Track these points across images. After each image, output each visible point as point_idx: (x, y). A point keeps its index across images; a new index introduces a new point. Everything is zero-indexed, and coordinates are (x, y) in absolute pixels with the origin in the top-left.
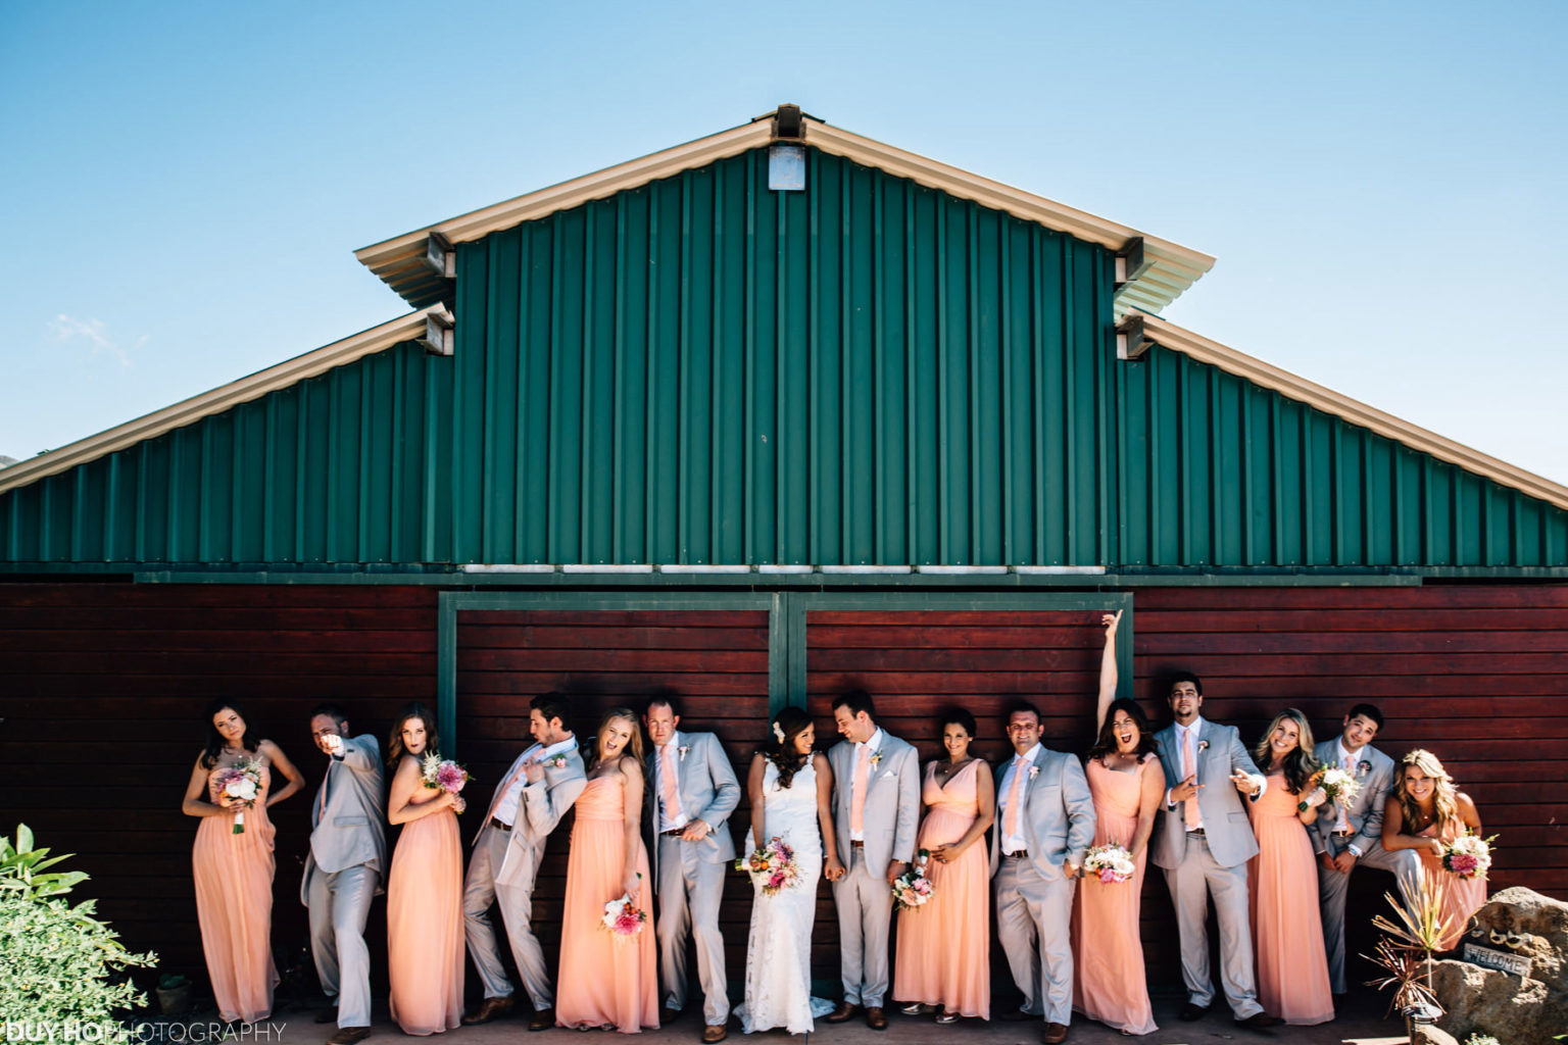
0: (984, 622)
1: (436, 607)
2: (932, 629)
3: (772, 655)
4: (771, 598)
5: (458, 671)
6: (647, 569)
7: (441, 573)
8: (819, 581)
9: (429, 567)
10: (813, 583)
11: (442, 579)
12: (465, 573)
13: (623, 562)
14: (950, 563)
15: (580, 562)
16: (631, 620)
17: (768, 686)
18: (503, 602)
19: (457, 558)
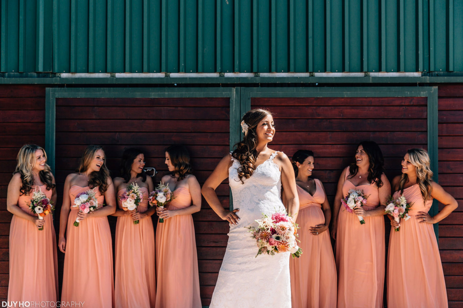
0: (351, 103)
1: (44, 97)
2: (322, 108)
3: (231, 122)
4: (231, 91)
5: (56, 132)
6: (162, 75)
7: (48, 77)
8: (258, 81)
9: (40, 75)
10: (255, 82)
11: (47, 80)
12: (60, 77)
13: (149, 72)
14: (332, 71)
15: (124, 72)
16: (154, 103)
17: (229, 139)
18: (82, 94)
19: (56, 69)
